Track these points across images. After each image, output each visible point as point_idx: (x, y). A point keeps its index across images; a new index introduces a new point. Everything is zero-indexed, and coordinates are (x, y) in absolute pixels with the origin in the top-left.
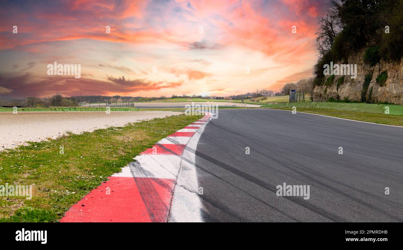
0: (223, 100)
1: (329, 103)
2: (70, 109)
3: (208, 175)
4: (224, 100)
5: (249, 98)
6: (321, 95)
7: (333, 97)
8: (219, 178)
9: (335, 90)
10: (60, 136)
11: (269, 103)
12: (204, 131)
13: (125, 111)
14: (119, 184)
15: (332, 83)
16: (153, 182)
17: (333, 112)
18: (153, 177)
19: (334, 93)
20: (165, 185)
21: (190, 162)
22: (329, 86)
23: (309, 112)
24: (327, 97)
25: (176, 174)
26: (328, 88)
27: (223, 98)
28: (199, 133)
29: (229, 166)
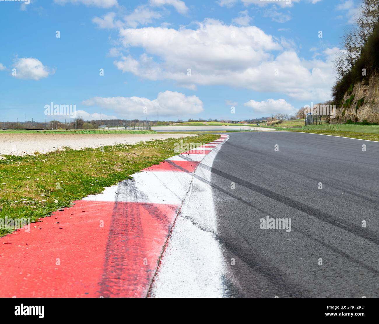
0: (238, 124)
1: (348, 125)
2: (89, 131)
3: (229, 199)
4: (240, 124)
5: (264, 122)
6: (338, 118)
7: (351, 119)
8: (247, 204)
9: (354, 113)
10: (52, 151)
11: (284, 127)
12: (221, 149)
13: (143, 133)
14: (84, 213)
15: (351, 105)
16: (142, 209)
17: (351, 134)
18: (146, 202)
19: (353, 115)
20: (161, 216)
21: (204, 181)
22: (347, 108)
23: (327, 134)
24: (345, 120)
25: (182, 197)
26: (347, 110)
27: (238, 122)
28: (215, 151)
29: (257, 186)
